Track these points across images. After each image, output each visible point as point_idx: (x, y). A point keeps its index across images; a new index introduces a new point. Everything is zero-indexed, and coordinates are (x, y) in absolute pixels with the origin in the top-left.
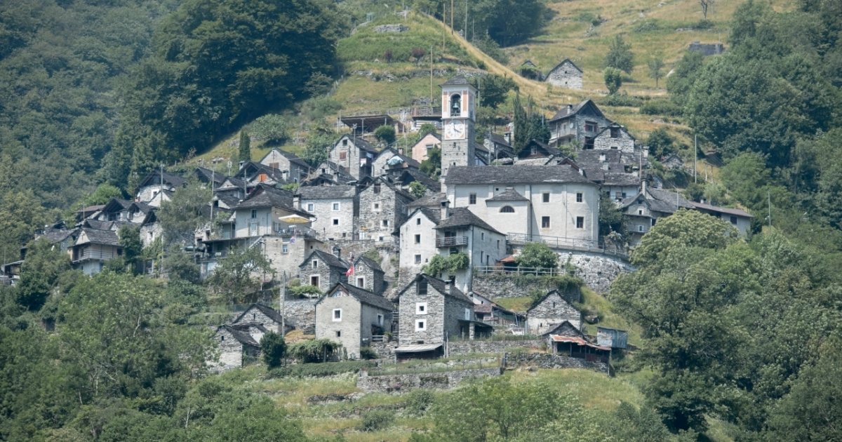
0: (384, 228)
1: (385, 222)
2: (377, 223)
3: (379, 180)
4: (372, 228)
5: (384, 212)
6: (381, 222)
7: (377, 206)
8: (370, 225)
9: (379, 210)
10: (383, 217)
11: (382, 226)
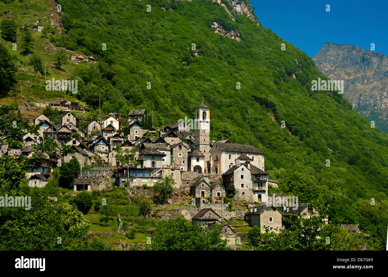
0: (183, 164)
1: (184, 162)
2: (181, 162)
3: (181, 144)
4: (178, 164)
5: (183, 158)
6: (182, 162)
7: (180, 155)
8: (178, 163)
9: (181, 156)
10: (183, 160)
11: (182, 164)
